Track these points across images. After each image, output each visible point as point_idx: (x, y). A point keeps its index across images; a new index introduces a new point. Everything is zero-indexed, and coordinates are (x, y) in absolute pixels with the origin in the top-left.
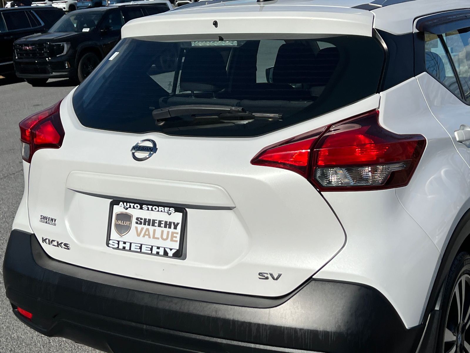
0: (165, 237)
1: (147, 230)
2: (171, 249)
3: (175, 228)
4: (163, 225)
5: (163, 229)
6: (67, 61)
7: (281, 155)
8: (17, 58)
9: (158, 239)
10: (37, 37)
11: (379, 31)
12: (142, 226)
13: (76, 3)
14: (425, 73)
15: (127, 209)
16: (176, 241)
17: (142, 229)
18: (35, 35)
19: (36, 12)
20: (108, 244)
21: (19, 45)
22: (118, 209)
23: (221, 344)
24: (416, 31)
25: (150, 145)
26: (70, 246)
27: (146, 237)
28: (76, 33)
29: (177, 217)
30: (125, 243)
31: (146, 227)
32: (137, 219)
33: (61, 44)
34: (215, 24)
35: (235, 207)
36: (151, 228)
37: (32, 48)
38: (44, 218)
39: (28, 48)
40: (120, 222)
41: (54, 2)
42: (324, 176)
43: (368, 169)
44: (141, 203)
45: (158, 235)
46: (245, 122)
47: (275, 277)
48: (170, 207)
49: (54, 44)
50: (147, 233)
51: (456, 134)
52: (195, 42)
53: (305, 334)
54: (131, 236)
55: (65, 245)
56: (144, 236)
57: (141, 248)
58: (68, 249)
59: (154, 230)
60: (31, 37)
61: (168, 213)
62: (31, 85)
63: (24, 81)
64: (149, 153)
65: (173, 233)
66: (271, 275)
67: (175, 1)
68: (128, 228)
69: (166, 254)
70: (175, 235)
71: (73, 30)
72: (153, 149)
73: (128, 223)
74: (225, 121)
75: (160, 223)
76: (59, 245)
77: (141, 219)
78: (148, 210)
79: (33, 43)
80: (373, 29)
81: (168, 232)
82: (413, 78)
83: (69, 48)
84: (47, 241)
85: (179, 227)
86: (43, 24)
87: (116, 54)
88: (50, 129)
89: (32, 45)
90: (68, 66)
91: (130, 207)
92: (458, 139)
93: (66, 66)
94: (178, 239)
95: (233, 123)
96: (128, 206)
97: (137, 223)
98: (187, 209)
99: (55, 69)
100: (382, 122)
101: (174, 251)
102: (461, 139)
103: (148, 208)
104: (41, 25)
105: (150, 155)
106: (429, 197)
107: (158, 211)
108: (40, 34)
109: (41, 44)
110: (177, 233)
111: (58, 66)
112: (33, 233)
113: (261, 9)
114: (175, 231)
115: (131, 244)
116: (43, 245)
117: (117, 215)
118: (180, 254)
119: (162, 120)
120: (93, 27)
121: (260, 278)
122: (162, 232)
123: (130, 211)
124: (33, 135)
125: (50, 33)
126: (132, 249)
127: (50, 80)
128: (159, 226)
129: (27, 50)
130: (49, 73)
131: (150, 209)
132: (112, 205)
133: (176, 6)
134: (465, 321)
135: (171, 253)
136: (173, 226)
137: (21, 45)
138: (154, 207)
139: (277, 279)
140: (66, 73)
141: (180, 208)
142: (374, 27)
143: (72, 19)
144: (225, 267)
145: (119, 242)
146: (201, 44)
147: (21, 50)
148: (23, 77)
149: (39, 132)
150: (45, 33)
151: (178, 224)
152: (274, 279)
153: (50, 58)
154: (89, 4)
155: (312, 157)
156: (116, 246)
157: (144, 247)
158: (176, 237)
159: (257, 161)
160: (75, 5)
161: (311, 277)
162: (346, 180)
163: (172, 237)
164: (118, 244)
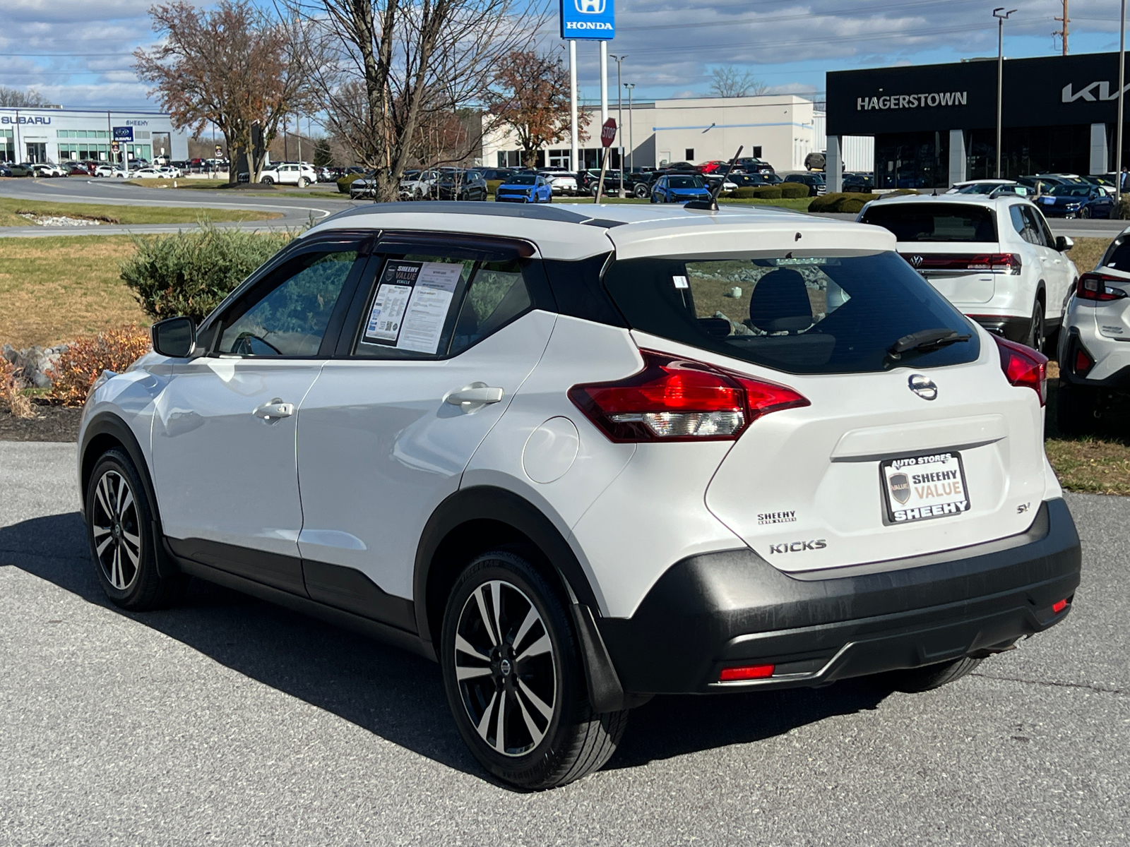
0: (948, 491)
1: (929, 487)
2: (961, 502)
3: (954, 477)
4: (941, 478)
5: (943, 481)
9: (942, 495)
16: (960, 492)
17: (923, 488)
27: (930, 496)
29: (952, 464)
31: (927, 484)
32: (914, 478)
40: (896, 488)
48: (945, 453)
54: (913, 501)
56: (927, 497)
59: (936, 486)
65: (954, 484)
68: (907, 491)
73: (904, 486)
81: (949, 484)
85: (958, 474)
91: (904, 465)
94: (961, 489)
96: (902, 464)
97: (915, 483)
110: (958, 483)
122: (943, 485)
136: (951, 476)
141: (954, 452)
145: (905, 511)
151: (955, 471)
156: (904, 517)
157: (934, 509)
163: (955, 488)
164: (906, 514)
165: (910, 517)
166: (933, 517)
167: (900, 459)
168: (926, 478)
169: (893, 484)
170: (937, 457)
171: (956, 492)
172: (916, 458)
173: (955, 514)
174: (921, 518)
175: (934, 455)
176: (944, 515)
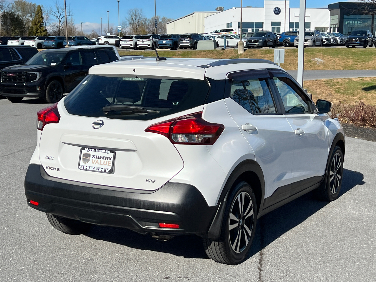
0: (105, 164)
1: (97, 161)
2: (108, 169)
3: (110, 160)
4: (104, 159)
6: (39, 85)
7: (157, 128)
8: (2, 81)
9: (102, 164)
10: (17, 67)
11: (208, 78)
12: (95, 159)
13: (43, 42)
14: (229, 98)
15: (88, 151)
16: (110, 165)
17: (95, 160)
18: (15, 66)
19: (17, 49)
20: (79, 167)
21: (4, 72)
22: (84, 151)
23: (127, 210)
24: (227, 78)
25: (101, 122)
26: (60, 170)
27: (97, 164)
28: (46, 66)
29: (111, 155)
30: (87, 167)
31: (97, 159)
32: (93, 156)
33: (35, 73)
34: (134, 70)
35: (137, 150)
36: (99, 160)
37: (14, 75)
38: (48, 157)
39: (10, 75)
40: (85, 157)
41: (25, 40)
42: (176, 138)
43: (196, 136)
44: (95, 148)
45: (102, 163)
46: (144, 114)
47: (153, 181)
49: (30, 73)
50: (97, 162)
51: (242, 126)
52: (124, 78)
53: (163, 204)
55: (58, 169)
56: (96, 164)
57: (94, 169)
58: (59, 171)
59: (101, 161)
60: (13, 67)
61: (107, 153)
62: (10, 102)
63: (6, 98)
64: (100, 125)
66: (151, 181)
67: (120, 45)
68: (89, 160)
69: (105, 171)
70: (110, 163)
71: (43, 63)
72: (102, 124)
74: (135, 113)
75: (103, 157)
76: (54, 169)
77: (95, 156)
78: (98, 152)
79: (14, 72)
80: (205, 77)
81: (107, 162)
82: (222, 100)
83: (41, 77)
84: (48, 168)
85: (112, 159)
86: (21, 58)
87: (86, 81)
88: (53, 115)
89: (14, 73)
90: (39, 89)
91: (90, 150)
92: (243, 129)
93: (37, 89)
95: (139, 114)
96: (89, 150)
97: (93, 158)
98: (116, 151)
99: (29, 91)
100: (203, 117)
101: (109, 170)
102: (245, 129)
103: (98, 151)
104: (20, 58)
105: (101, 126)
106: (224, 151)
107: (103, 152)
108: (19, 65)
109: (20, 73)
110: (111, 162)
111: (32, 89)
112: (41, 164)
113: (157, 65)
114: (110, 161)
115: (89, 167)
116: (46, 170)
117: (84, 154)
118: (111, 171)
119: (107, 112)
120: (59, 63)
121: (146, 182)
122: (104, 161)
123: (90, 152)
124: (45, 118)
125: (27, 65)
126: (90, 169)
127: (24, 99)
128: (103, 159)
129: (9, 76)
130: (25, 94)
131: (99, 151)
132: (82, 149)
133: (120, 49)
134: (245, 214)
135: (107, 171)
136: (109, 159)
137: (6, 72)
138: (101, 150)
139: (154, 182)
140: (37, 94)
141: (113, 151)
142: (205, 76)
143: (43, 56)
144: (131, 177)
146: (127, 79)
147: (5, 76)
148: (5, 96)
149: (48, 116)
150: (23, 65)
151: (111, 158)
152: (152, 182)
153: (26, 83)
154: (53, 44)
155: (171, 129)
156: (83, 168)
158: (110, 164)
159: (147, 130)
160: (42, 44)
161: (168, 181)
162: (185, 140)
163: (109, 163)
164: (84, 167)
165: (85, 168)
166: (94, 171)
167: (88, 148)
168: (98, 157)
169: (84, 156)
170: (104, 151)
171: (108, 165)
172: (95, 149)
173: (103, 172)
174: (89, 170)
175: (103, 150)
176: (99, 172)
